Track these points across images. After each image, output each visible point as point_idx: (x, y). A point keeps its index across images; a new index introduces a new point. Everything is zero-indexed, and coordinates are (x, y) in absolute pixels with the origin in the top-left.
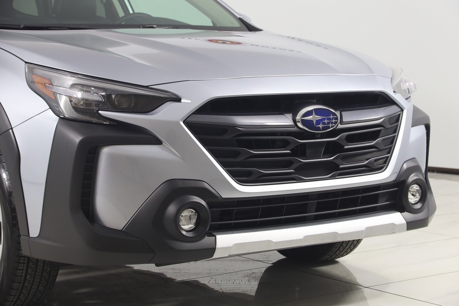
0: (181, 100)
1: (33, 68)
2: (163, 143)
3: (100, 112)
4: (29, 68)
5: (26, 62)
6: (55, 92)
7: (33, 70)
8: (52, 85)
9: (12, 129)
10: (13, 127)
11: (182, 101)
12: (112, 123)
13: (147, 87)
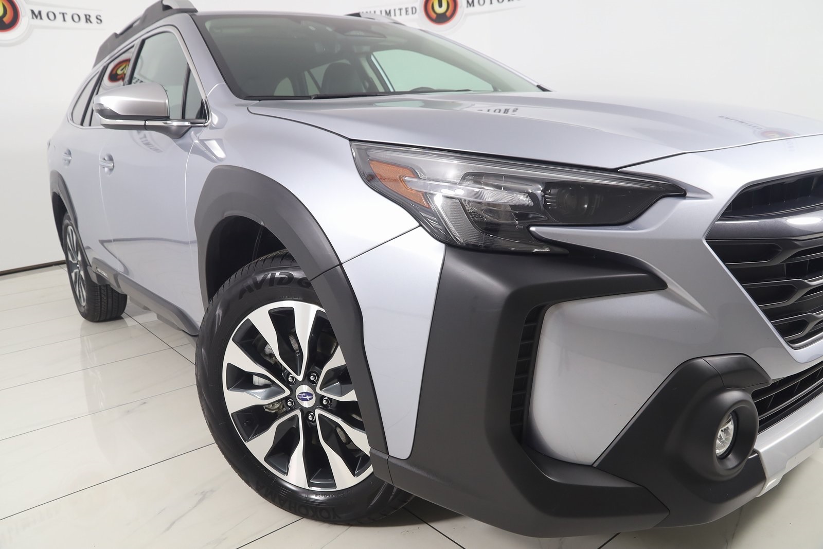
0: (685, 194)
1: (366, 150)
2: (669, 286)
3: (533, 229)
4: (359, 150)
5: (351, 140)
6: (426, 193)
7: (368, 153)
8: (419, 178)
9: (341, 264)
10: (342, 262)
11: (688, 195)
12: (558, 250)
13: (615, 171)
